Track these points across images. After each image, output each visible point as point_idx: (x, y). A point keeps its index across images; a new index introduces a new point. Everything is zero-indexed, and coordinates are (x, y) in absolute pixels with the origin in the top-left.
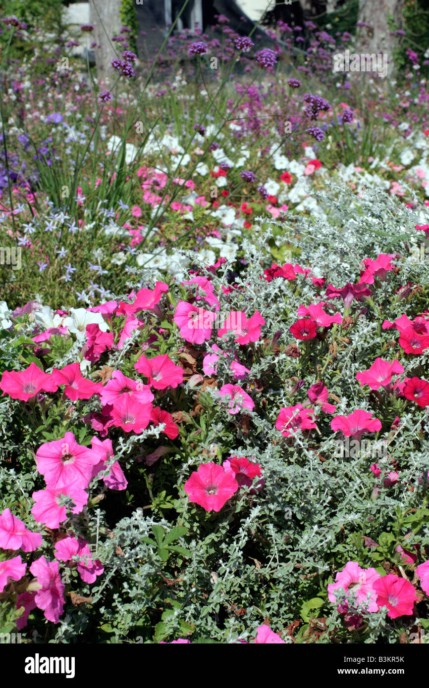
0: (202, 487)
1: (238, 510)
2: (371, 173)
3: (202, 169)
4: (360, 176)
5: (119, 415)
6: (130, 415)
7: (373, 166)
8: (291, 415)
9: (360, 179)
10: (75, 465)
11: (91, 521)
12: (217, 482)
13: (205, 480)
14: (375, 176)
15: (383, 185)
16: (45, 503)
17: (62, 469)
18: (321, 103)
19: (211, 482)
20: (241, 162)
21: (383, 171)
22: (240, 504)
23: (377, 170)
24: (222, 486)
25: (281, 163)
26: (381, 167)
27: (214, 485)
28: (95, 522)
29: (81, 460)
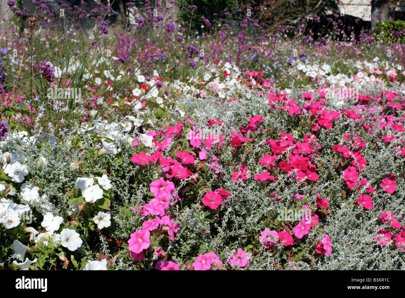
0: (208, 200)
1: (222, 209)
2: (189, 85)
3: (98, 81)
4: (183, 87)
5: (174, 173)
6: (178, 173)
7: (190, 81)
8: (238, 174)
9: (183, 88)
10: (164, 190)
11: (174, 209)
12: (214, 199)
13: (209, 198)
14: (192, 87)
15: (196, 92)
16: (156, 203)
17: (160, 191)
18: (195, 50)
19: (211, 199)
20: (119, 78)
21: (196, 84)
22: (223, 207)
23: (192, 83)
24: (216, 200)
25: (141, 79)
26: (195, 82)
27: (213, 200)
28: (176, 210)
29: (167, 188)
